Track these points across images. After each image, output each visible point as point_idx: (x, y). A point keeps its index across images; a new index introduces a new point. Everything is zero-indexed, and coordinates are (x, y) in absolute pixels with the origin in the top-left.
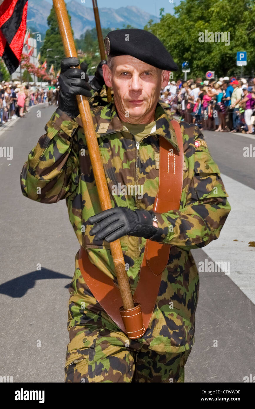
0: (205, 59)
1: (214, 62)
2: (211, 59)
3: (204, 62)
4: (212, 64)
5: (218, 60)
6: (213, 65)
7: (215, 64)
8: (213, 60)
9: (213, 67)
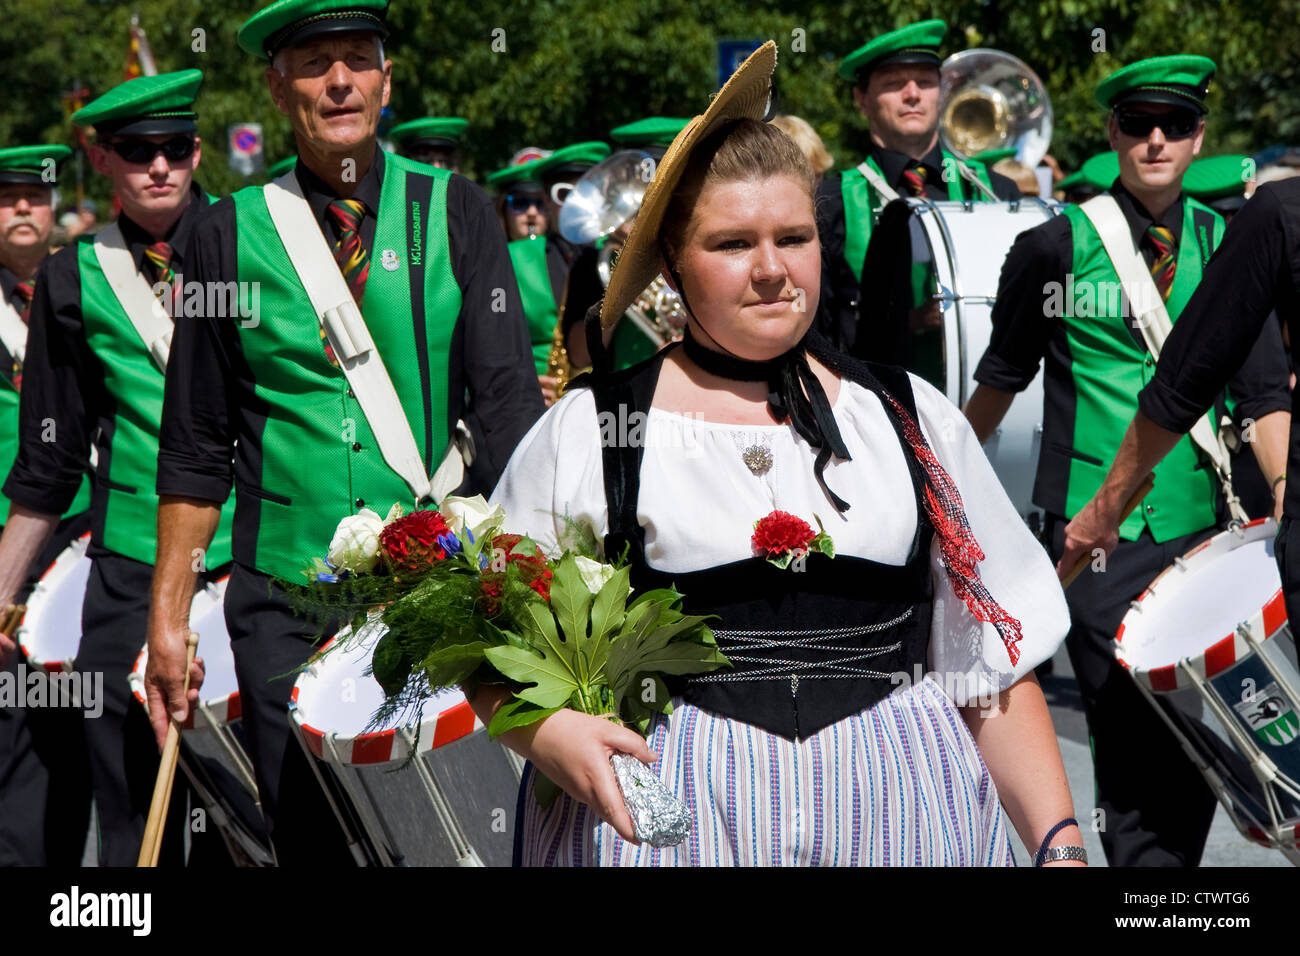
0: (495, 90)
1: (548, 102)
2: (531, 87)
3: (495, 103)
4: (537, 113)
5: (572, 89)
6: (544, 118)
7: (558, 110)
8: (542, 86)
9: (545, 130)
